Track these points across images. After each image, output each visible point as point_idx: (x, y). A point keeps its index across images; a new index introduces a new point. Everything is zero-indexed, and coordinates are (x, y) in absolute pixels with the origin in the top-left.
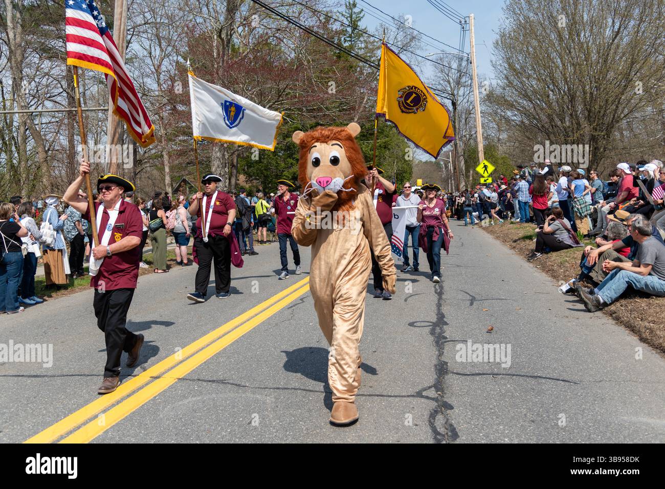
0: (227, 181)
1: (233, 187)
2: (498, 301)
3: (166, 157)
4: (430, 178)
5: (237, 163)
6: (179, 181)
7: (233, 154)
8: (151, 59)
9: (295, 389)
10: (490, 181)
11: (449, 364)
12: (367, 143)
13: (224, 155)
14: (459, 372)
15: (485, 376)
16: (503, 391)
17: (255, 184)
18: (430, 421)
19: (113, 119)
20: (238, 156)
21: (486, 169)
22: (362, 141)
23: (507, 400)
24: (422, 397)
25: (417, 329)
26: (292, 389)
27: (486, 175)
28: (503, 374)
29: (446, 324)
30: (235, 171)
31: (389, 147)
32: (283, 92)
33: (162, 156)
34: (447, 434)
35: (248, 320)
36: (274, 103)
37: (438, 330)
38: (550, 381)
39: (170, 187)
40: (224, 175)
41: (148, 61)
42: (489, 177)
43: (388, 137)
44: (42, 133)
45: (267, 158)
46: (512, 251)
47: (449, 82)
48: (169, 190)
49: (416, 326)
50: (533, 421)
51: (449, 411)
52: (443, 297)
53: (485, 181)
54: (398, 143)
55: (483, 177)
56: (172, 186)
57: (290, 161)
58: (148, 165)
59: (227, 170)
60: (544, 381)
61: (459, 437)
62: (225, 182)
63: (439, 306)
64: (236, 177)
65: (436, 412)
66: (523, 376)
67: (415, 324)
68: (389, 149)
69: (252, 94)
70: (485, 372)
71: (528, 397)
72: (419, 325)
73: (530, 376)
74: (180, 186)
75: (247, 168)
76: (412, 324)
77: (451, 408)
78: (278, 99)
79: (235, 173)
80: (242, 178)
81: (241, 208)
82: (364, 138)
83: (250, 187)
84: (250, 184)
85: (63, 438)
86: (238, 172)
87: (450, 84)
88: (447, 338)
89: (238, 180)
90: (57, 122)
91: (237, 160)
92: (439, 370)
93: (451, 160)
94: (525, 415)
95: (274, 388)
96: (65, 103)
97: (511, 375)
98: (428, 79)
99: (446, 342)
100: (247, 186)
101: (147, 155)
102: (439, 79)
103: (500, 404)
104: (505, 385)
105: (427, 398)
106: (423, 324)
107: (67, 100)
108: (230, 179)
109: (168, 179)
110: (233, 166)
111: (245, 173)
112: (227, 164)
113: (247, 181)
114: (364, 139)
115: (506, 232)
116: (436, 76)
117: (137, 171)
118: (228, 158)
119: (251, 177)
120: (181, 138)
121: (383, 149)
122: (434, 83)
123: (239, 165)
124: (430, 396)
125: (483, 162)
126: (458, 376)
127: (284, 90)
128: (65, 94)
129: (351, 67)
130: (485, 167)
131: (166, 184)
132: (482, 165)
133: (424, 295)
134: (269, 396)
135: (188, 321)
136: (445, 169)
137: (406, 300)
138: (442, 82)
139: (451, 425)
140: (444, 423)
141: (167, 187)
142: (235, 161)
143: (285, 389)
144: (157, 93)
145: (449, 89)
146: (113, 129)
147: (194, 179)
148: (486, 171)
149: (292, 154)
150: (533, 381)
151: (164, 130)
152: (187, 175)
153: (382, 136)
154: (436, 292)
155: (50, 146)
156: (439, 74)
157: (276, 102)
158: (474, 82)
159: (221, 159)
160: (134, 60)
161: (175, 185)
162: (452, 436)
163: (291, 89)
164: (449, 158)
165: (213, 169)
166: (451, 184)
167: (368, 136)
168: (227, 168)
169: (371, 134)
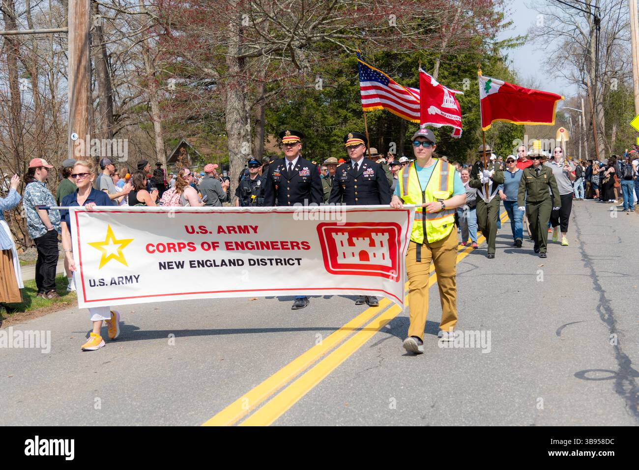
3: (155, 110)
5: (263, 117)
6: (176, 146)
7: (256, 103)
13: (244, 104)
20: (265, 107)
25: (593, 384)
29: (637, 374)
30: (260, 129)
33: (149, 109)
35: (311, 367)
37: (627, 386)
39: (164, 155)
40: (244, 136)
48: (163, 159)
49: (588, 379)
56: (166, 153)
57: (343, 112)
58: (128, 122)
59: (248, 127)
67: (586, 375)
72: (593, 377)
74: (178, 151)
76: (580, 375)
79: (261, 132)
86: (265, 131)
93: (583, 111)
101: (126, 107)
106: (599, 375)
108: (253, 143)
109: (159, 143)
110: (257, 122)
112: (249, 120)
117: (114, 131)
118: (250, 110)
123: (265, 120)
131: (158, 150)
133: (585, 324)
135: (213, 368)
136: (574, 124)
137: (558, 333)
141: (159, 156)
149: (346, 103)
151: (150, 68)
152: (189, 136)
154: (603, 320)
159: (241, 111)
161: (171, 153)
164: (579, 107)
165: (228, 126)
166: (583, 147)
167: (461, 74)
168: (248, 125)
169: (465, 71)
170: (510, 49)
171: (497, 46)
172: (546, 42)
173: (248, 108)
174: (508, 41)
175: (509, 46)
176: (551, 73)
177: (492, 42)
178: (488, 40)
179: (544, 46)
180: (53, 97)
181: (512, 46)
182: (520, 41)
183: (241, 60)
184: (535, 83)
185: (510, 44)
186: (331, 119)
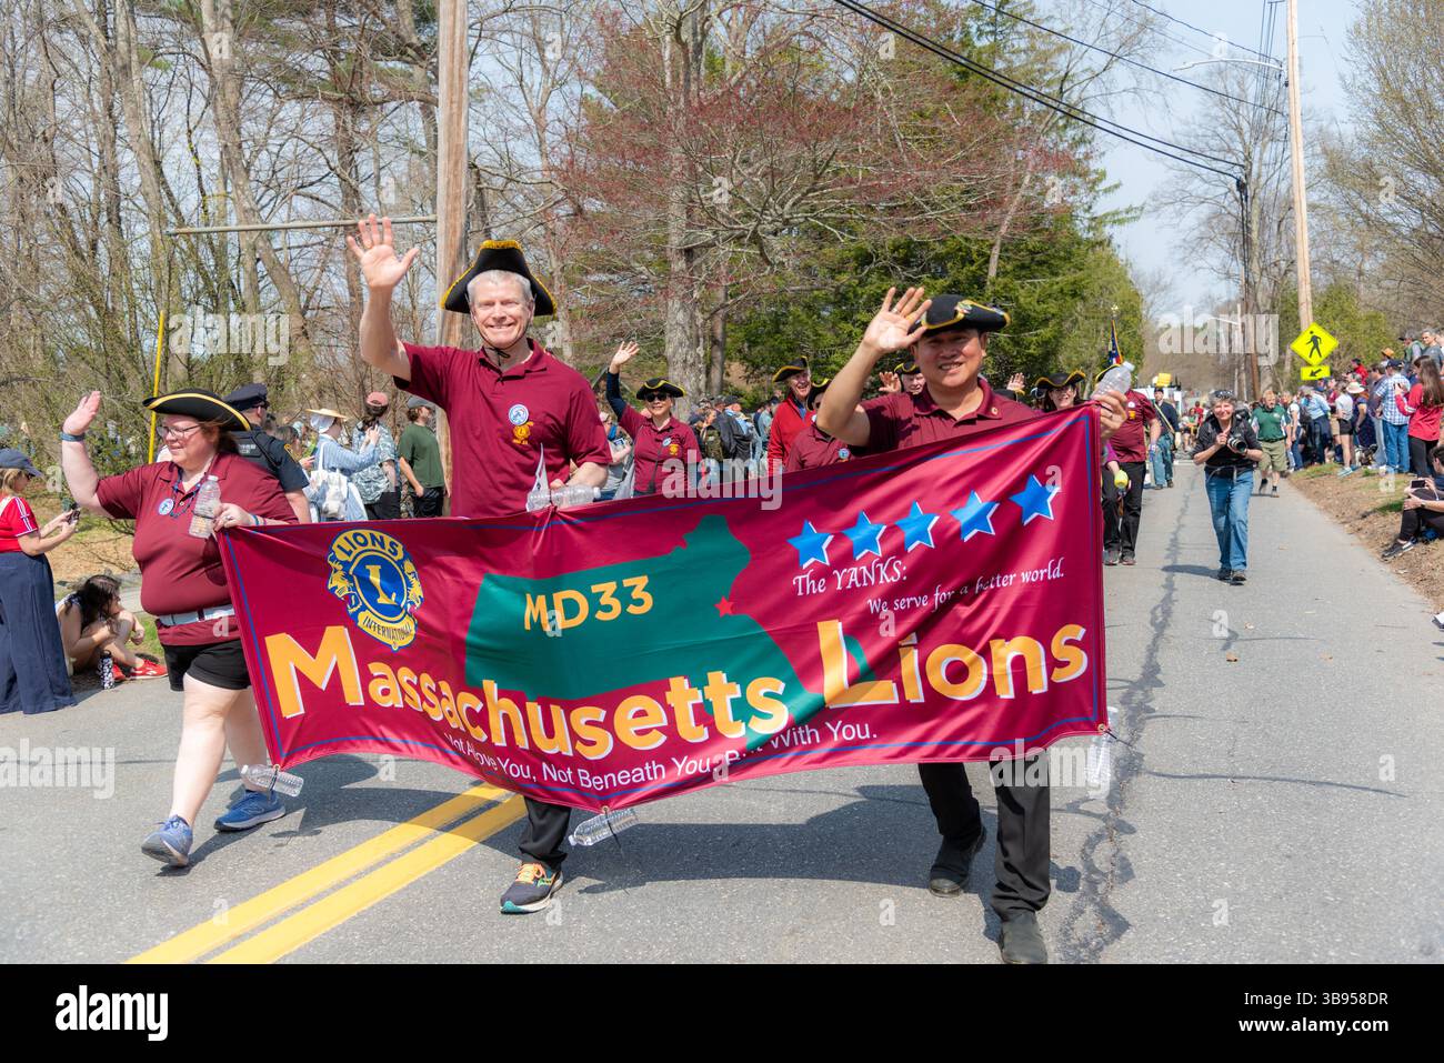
0: (703, 377)
1: (715, 390)
2: (1287, 641)
3: (563, 322)
4: (1189, 367)
5: (725, 334)
7: (713, 314)
8: (523, 91)
9: (825, 792)
10: (1325, 372)
11: (1145, 758)
12: (1031, 284)
13: (693, 317)
14: (1163, 772)
15: (1216, 780)
16: (1245, 807)
17: (765, 384)
18: (1083, 851)
19: (446, 241)
20: (727, 319)
21: (1316, 346)
22: (1019, 279)
23: (1249, 820)
24: (1079, 812)
26: (820, 792)
27: (1315, 359)
28: (1255, 778)
29: (1160, 684)
30: (719, 354)
31: (1086, 293)
32: (824, 169)
34: (1112, 872)
36: (804, 195)
37: (1139, 695)
38: (1348, 790)
40: (693, 364)
41: (516, 97)
42: (1322, 364)
43: (1081, 270)
44: (291, 270)
45: (793, 324)
46: (1354, 539)
47: (1239, 129)
50: (1289, 857)
51: (1124, 837)
52: (1167, 632)
53: (1313, 374)
54: (1109, 282)
55: (1308, 364)
57: (848, 327)
59: (700, 351)
60: (1335, 790)
61: (1134, 877)
62: (698, 380)
63: (1153, 650)
64: (723, 368)
65: (1099, 837)
66: (1296, 781)
68: (1083, 298)
69: (754, 174)
70: (1217, 773)
71: (1293, 817)
73: (1310, 782)
75: (749, 347)
77: (1132, 830)
78: (814, 184)
79: (720, 358)
80: (737, 369)
81: (726, 440)
82: (1023, 273)
83: (754, 390)
84: (756, 385)
85: (395, 858)
86: (727, 357)
87: (1240, 134)
88: (1154, 711)
89: (728, 375)
90: (321, 243)
91: (724, 329)
92: (1123, 768)
94: (1277, 846)
95: (787, 791)
96: (337, 200)
97: (1270, 779)
98: (1187, 123)
99: (1149, 718)
100: (748, 389)
102: (1214, 123)
103: (1232, 827)
104: (1253, 796)
105: (1088, 814)
107: (341, 195)
108: (708, 373)
110: (715, 342)
111: (744, 358)
112: (701, 339)
113: (749, 377)
114: (1024, 276)
115: (1348, 494)
116: (1207, 115)
118: (703, 325)
119: (758, 367)
120: (595, 277)
121: (1068, 298)
122: (1200, 132)
123: (728, 340)
124: (1095, 811)
125: (1310, 327)
126: (1158, 779)
127: (828, 162)
128: (335, 180)
129: (995, 99)
130: (1315, 340)
132: (1305, 337)
133: (1125, 628)
134: (775, 802)
138: (1221, 130)
139: (1124, 858)
140: (1111, 854)
142: (719, 331)
143: (808, 792)
144: (538, 176)
145: (1240, 147)
146: (449, 265)
147: (629, 372)
148: (1315, 350)
149: (852, 313)
150: (1313, 791)
151: (557, 261)
153: (1068, 266)
154: (1152, 623)
155: (309, 299)
156: (1215, 111)
157: (808, 191)
158: (1293, 133)
159: (687, 328)
160: (485, 95)
162: (1121, 876)
163: (845, 158)
165: (669, 351)
166: (1239, 381)
167: (1034, 267)
168: (701, 348)
169: (1041, 263)
170: (1116, 227)
171: (1097, 222)
172: (1179, 214)
173: (700, 321)
174: (1113, 214)
175: (1114, 222)
176: (1186, 264)
177: (1088, 215)
178: (1081, 214)
179: (1176, 221)
180: (414, 308)
181: (1121, 222)
182: (1133, 214)
183: (689, 253)
184: (1164, 280)
185: (1116, 218)
186: (829, 338)
